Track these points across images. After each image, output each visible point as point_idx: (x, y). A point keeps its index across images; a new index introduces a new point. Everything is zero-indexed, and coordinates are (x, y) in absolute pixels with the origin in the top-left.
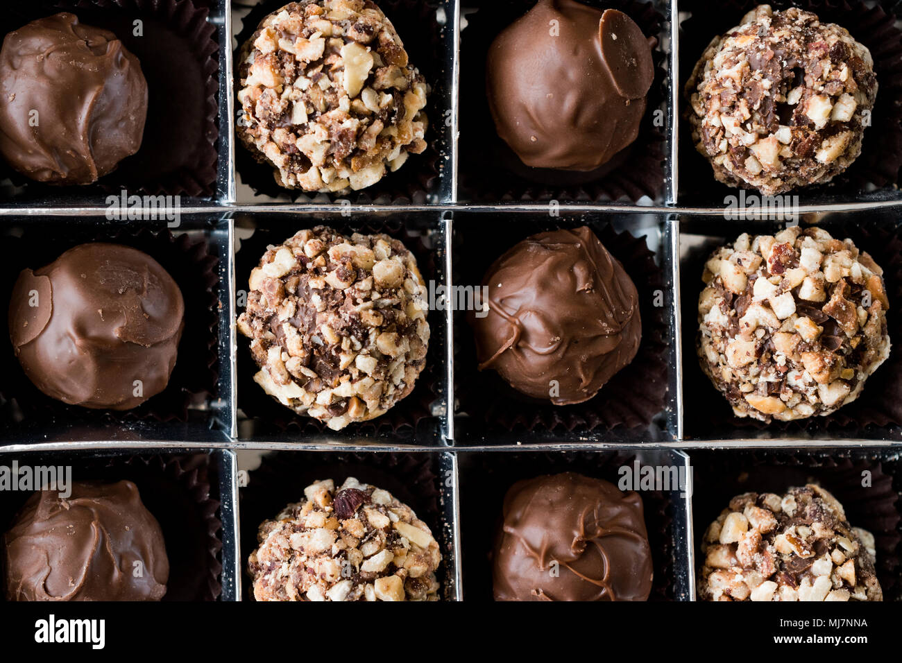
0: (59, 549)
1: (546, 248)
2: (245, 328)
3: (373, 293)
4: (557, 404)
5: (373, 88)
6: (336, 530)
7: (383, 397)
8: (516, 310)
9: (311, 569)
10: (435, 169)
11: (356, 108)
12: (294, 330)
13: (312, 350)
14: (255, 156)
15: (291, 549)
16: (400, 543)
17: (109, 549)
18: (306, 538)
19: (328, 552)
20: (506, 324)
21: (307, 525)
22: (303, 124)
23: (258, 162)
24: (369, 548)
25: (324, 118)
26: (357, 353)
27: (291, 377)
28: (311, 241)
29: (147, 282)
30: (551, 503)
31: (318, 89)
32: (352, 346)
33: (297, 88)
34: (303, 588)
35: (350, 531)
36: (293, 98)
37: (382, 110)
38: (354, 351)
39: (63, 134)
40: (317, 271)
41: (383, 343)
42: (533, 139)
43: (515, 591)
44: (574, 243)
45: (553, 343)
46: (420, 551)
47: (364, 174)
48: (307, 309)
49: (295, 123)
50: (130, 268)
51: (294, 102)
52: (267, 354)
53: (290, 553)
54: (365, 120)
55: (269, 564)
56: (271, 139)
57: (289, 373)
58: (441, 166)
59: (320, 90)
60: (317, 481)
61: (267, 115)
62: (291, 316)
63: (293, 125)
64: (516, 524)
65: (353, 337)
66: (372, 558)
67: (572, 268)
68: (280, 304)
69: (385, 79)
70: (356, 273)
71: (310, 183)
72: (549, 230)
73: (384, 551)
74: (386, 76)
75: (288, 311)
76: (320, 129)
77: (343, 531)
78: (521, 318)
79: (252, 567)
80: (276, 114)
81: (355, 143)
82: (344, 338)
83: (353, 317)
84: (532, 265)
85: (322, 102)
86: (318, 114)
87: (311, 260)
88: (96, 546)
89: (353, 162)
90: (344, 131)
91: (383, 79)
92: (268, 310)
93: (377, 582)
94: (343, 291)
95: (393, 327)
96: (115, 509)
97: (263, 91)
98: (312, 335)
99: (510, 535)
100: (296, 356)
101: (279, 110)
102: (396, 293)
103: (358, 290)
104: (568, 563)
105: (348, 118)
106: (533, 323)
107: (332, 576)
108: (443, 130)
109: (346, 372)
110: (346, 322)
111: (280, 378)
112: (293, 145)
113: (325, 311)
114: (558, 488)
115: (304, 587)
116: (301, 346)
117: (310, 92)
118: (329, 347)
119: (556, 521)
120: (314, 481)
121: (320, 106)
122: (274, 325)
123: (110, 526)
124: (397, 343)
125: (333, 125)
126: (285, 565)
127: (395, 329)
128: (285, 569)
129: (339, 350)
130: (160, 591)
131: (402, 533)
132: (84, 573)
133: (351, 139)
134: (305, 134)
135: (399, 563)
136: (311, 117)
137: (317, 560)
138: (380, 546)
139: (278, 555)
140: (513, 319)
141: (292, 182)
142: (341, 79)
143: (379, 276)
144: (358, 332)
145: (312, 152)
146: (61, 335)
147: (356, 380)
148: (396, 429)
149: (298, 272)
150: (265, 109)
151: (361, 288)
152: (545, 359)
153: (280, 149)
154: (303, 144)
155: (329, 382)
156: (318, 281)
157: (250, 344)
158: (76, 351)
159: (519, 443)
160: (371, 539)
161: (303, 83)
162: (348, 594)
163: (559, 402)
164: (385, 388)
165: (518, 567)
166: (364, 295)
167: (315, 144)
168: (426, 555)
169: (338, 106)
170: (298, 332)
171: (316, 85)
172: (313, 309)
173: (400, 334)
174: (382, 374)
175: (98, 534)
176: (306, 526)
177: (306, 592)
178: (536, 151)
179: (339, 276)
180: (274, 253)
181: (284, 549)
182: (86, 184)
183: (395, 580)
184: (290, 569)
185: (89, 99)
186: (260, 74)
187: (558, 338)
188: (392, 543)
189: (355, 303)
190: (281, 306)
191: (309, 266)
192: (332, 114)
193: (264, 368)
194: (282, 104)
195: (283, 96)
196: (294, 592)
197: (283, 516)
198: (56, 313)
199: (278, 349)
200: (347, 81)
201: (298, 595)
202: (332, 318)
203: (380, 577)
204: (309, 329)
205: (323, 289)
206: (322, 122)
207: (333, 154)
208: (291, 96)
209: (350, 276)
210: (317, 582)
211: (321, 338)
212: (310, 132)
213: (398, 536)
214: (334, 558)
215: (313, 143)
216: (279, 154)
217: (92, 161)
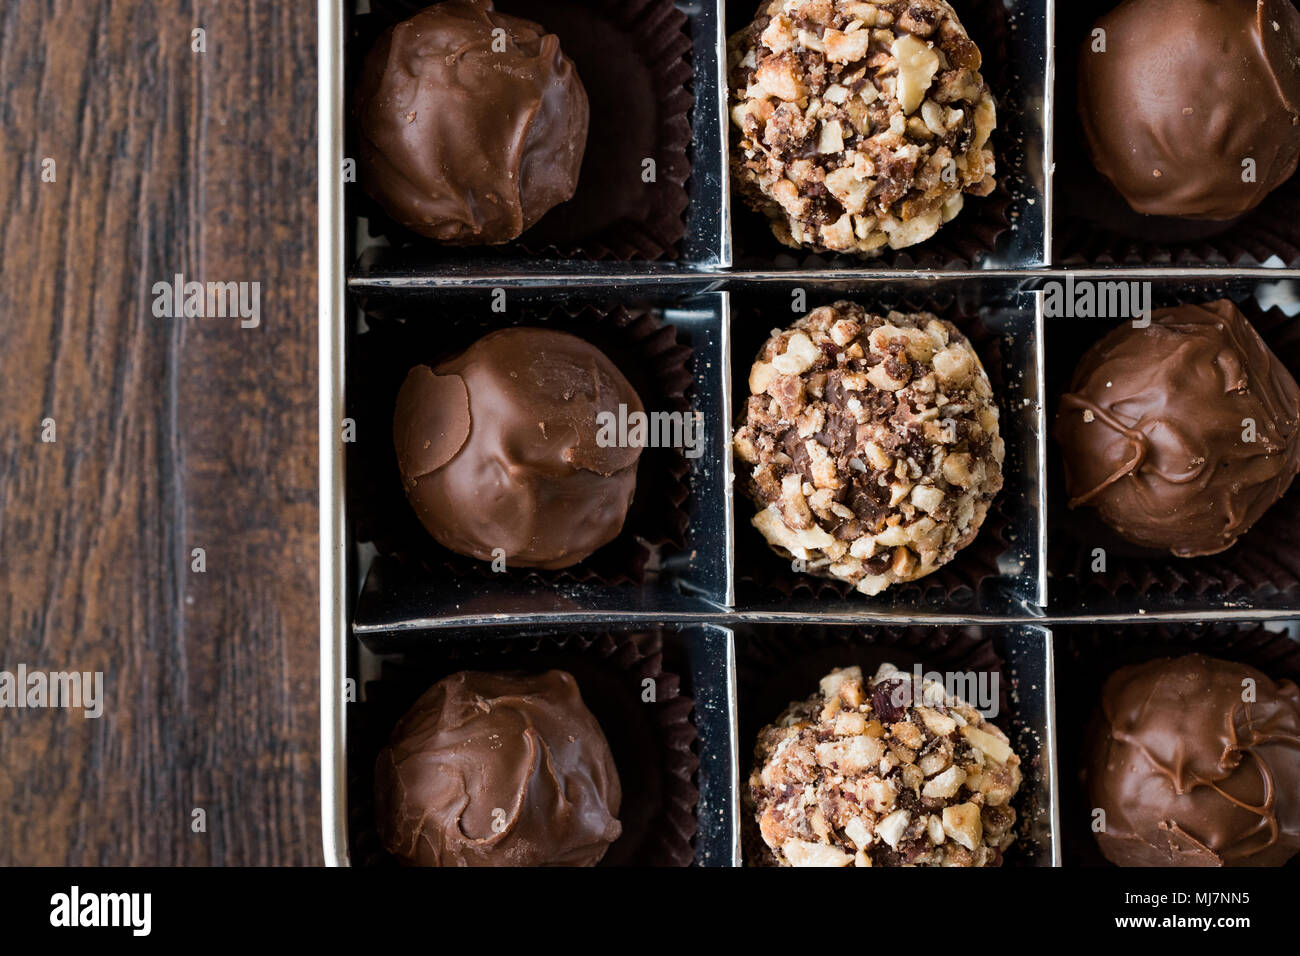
0: (481, 770)
1: (1174, 330)
2: (746, 448)
3: (938, 395)
4: (1181, 556)
5: (936, 101)
6: (882, 738)
7: (942, 547)
8: (1135, 419)
9: (851, 794)
10: (1005, 218)
11: (913, 129)
12: (823, 451)
13: (850, 478)
14: (750, 201)
15: (818, 766)
16: (972, 757)
17: (552, 769)
18: (840, 749)
19: (874, 770)
20: (1120, 440)
21: (838, 730)
22: (836, 154)
23: (754, 210)
24: (932, 764)
25: (869, 144)
26: (915, 482)
27: (815, 518)
28: (840, 322)
29: (598, 384)
30: (1183, 698)
31: (860, 102)
32: (910, 472)
33: (829, 102)
34: (840, 822)
35: (902, 740)
36: (823, 116)
37: (949, 132)
38: (911, 480)
39: (485, 170)
40: (852, 366)
41: (951, 468)
42: (1156, 173)
43: (1133, 824)
44: (1213, 323)
45: (1195, 466)
46: (996, 767)
47: (913, 226)
48: (842, 420)
49: (824, 152)
50: (573, 364)
51: (824, 122)
52: (780, 486)
53: (815, 772)
54: (926, 147)
55: (783, 788)
56: (785, 176)
57: (812, 512)
58: (1015, 214)
59: (863, 104)
60: (836, 669)
61: (784, 141)
62: (818, 430)
63: (820, 154)
64: (1131, 728)
65: (911, 460)
66: (937, 778)
67: (1216, 359)
68: (802, 412)
69: (954, 88)
70: (911, 368)
71: (839, 238)
72: (1167, 306)
73: (954, 769)
74: (956, 83)
75: (814, 422)
76: (863, 159)
77: (891, 739)
78: (1146, 430)
79: (755, 793)
80: (798, 140)
81: (912, 180)
82: (899, 461)
83: (914, 430)
84: (1157, 355)
85: (865, 120)
86: (860, 138)
87: (841, 349)
88: (534, 764)
89: (905, 209)
90: (898, 162)
91: (951, 88)
92: (782, 422)
93: (946, 812)
94: (893, 394)
95: (964, 445)
96: (553, 711)
97: (776, 107)
98: (851, 457)
99: (1122, 744)
100: (825, 487)
101: (803, 133)
102: (966, 396)
103: (918, 391)
104: (1216, 783)
105: (904, 144)
106: (1164, 437)
107: (884, 804)
108: (1018, 162)
109: (896, 510)
110: (902, 437)
111: (798, 519)
112: (821, 184)
113: (869, 422)
114: (1190, 676)
115: (840, 820)
116: (834, 473)
117: (848, 106)
118: (876, 472)
119: (1193, 723)
120: (832, 668)
121: (863, 126)
122: (791, 443)
123: (550, 736)
124: (971, 469)
125: (882, 154)
126: (809, 789)
127: (967, 448)
128: (809, 795)
129: (891, 478)
130: (616, 829)
131: (973, 742)
132: (518, 805)
133: (907, 174)
134: (838, 167)
135: (974, 785)
136: (849, 143)
137: (859, 781)
138: (947, 760)
139: (799, 774)
140: (1133, 433)
141: (808, 238)
142: (892, 88)
143: (944, 371)
144: (918, 453)
145: (847, 193)
146: (485, 460)
147: (909, 523)
148: (950, 593)
149: (823, 366)
150: (782, 132)
151: (922, 389)
152: (1181, 490)
153: (798, 189)
154: (834, 183)
155: (871, 525)
156: (857, 380)
157: (753, 471)
158: (506, 481)
159: (1141, 611)
160: (933, 751)
161: (837, 94)
162: (905, 830)
163: (1184, 554)
164: (948, 534)
165: (1138, 788)
166: (926, 399)
167: (853, 182)
168: (1005, 774)
169: (889, 126)
170: (830, 454)
171: (857, 97)
172: (851, 419)
173: (974, 456)
174: (948, 513)
175: (535, 747)
176: (836, 733)
177: (844, 828)
178: (1157, 191)
179: (889, 371)
180: (785, 341)
181: (808, 766)
182: (499, 243)
183: (971, 809)
184: (819, 796)
185: (523, 119)
186: (773, 81)
187: (1202, 460)
188: (961, 757)
189: (915, 411)
190: (803, 416)
191: (841, 357)
192: (879, 138)
193: (772, 506)
194: (808, 124)
195: (810, 112)
196: (826, 828)
197: (791, 719)
198: (477, 428)
199: (797, 478)
200: (901, 90)
201: (833, 832)
202: (881, 433)
203: (949, 806)
204: (846, 449)
205: (863, 392)
206: (865, 151)
207: (879, 196)
208: (821, 113)
209: (904, 371)
210: (861, 812)
211: (864, 461)
212: (846, 164)
213: (968, 747)
214: (885, 778)
215: (849, 182)
216: (797, 198)
217: (520, 209)
